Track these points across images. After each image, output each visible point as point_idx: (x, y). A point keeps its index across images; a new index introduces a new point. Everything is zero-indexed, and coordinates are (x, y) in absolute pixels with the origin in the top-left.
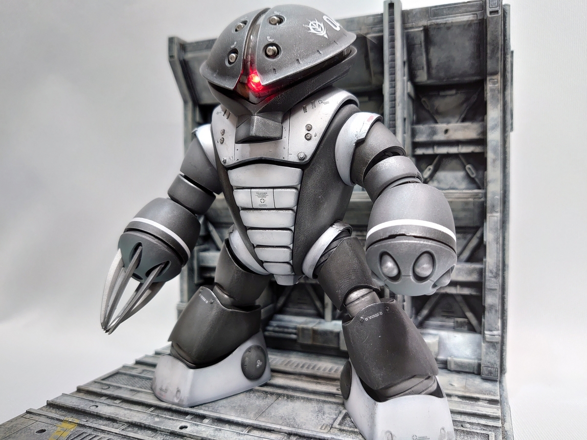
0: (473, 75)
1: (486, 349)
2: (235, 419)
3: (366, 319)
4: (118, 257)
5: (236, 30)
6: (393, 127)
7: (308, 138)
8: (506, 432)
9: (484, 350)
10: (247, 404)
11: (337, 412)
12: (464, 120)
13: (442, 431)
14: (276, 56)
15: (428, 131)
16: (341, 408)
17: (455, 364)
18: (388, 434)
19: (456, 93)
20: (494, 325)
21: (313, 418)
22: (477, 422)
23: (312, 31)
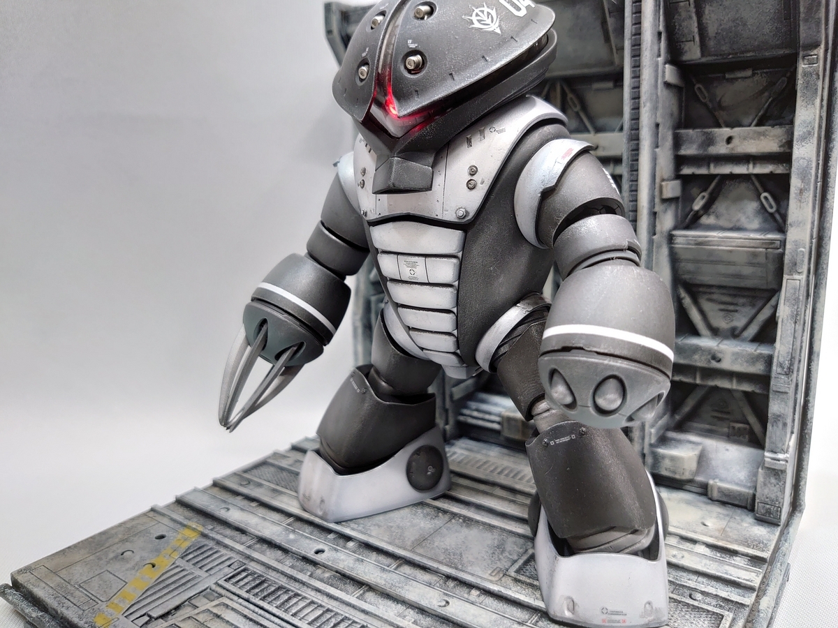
0: (778, 47)
1: (764, 478)
2: (385, 547)
3: (552, 443)
4: (241, 334)
5: (372, 28)
6: (634, 140)
7: (471, 186)
8: (759, 612)
9: (761, 479)
10: (409, 524)
11: (521, 550)
12: (759, 124)
13: (647, 606)
14: (421, 68)
15: (701, 139)
16: (530, 544)
17: (719, 492)
18: (569, 600)
19: (754, 74)
20: (780, 445)
21: (485, 557)
22: (714, 593)
23: (477, 25)
